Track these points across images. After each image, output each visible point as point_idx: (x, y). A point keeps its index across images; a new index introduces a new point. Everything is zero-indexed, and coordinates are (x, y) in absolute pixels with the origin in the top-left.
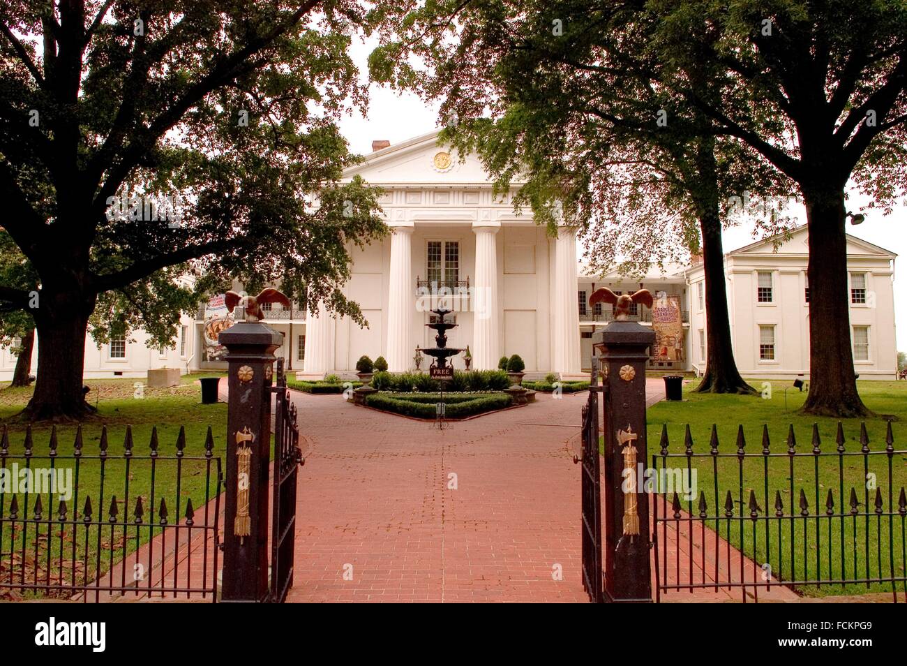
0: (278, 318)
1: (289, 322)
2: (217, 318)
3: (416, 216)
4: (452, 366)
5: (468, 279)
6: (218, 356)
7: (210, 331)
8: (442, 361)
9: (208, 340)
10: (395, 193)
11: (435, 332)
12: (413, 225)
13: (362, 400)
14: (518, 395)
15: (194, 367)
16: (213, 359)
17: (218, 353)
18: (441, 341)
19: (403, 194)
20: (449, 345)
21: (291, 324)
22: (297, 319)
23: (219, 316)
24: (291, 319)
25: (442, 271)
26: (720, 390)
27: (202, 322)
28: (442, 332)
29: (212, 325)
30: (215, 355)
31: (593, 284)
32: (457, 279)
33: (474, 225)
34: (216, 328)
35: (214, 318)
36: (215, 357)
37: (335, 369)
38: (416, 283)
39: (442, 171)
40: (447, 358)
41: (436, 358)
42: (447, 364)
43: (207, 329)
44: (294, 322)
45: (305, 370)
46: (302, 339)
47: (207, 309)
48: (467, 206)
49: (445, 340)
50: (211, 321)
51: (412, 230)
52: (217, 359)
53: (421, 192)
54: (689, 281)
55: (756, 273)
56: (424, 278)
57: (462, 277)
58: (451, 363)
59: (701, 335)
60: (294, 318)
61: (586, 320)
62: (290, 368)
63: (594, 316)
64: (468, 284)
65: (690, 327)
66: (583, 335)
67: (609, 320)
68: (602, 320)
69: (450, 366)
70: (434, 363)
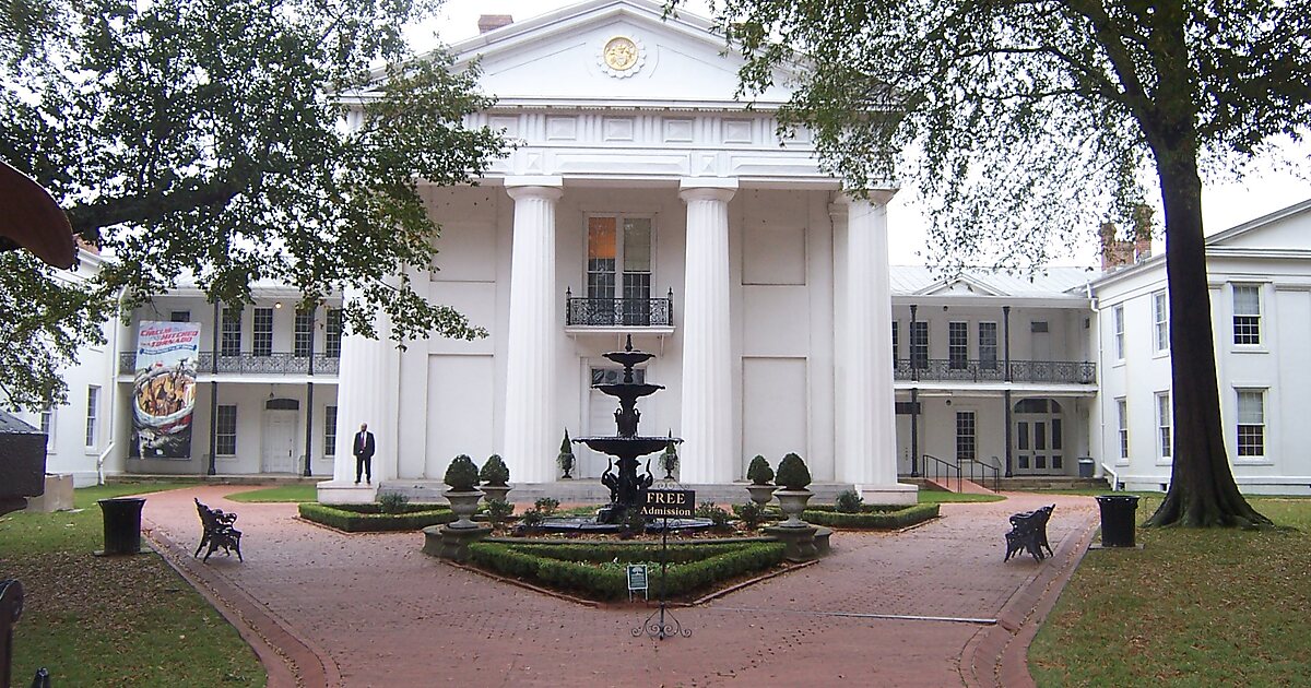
0: (285, 372)
1: (305, 379)
2: (160, 369)
3: (566, 164)
4: (651, 476)
5: (670, 293)
6: (161, 447)
7: (146, 396)
8: (628, 465)
9: (142, 414)
10: (524, 119)
11: (614, 403)
12: (560, 184)
13: (456, 551)
14: (798, 539)
15: (113, 470)
16: (150, 452)
17: (161, 441)
18: (628, 420)
19: (541, 120)
20: (644, 431)
21: (310, 385)
22: (323, 372)
23: (166, 366)
24: (311, 373)
25: (616, 277)
26: (1200, 521)
27: (131, 379)
28: (628, 402)
29: (150, 385)
30: (154, 444)
31: (913, 308)
32: (647, 297)
33: (683, 185)
34: (158, 391)
35: (156, 370)
36: (155, 449)
37: (398, 477)
38: (566, 302)
39: (620, 74)
40: (639, 459)
41: (615, 458)
42: (640, 471)
43: (140, 391)
44: (315, 380)
45: (337, 478)
46: (332, 412)
47: (142, 352)
48: (670, 145)
49: (636, 419)
50: (149, 375)
51: (559, 195)
52: (159, 452)
53: (576, 117)
54: (1097, 303)
55: (1229, 288)
56: (579, 291)
57: (658, 291)
58: (648, 470)
59: (1120, 408)
60: (317, 372)
61: (903, 379)
62: (308, 473)
63: (914, 372)
64: (670, 305)
65: (1099, 393)
66: (901, 408)
67: (944, 379)
68: (931, 379)
69: (647, 475)
70: (610, 468)
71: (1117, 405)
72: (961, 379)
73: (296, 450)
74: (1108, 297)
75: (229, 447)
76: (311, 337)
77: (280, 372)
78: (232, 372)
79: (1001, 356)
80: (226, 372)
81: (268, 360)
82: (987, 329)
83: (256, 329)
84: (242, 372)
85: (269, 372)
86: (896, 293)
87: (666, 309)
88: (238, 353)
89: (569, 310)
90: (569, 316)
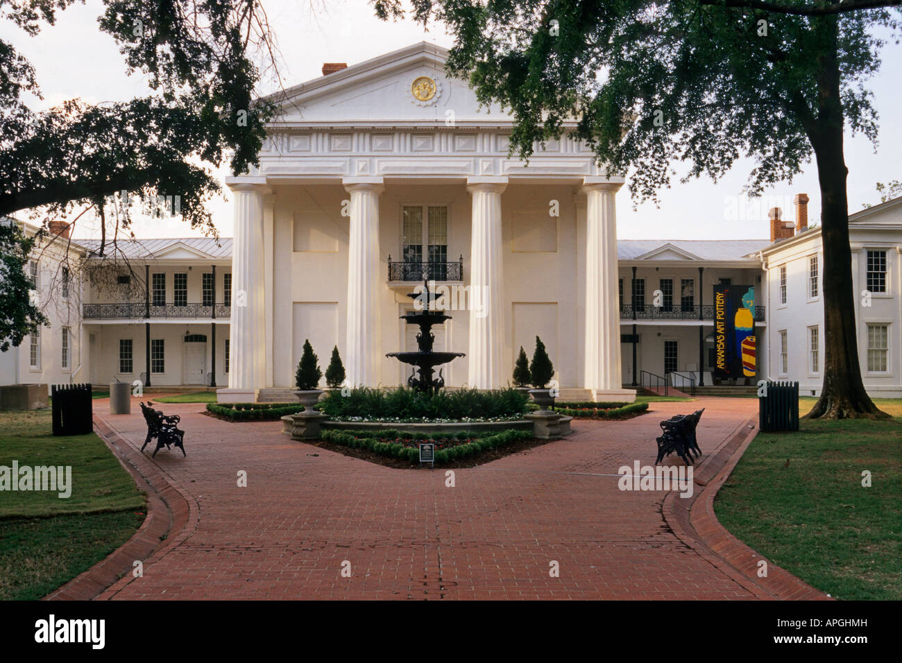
0: (196, 316)
1: (210, 321)
3: (386, 168)
4: (443, 380)
5: (461, 258)
8: (426, 372)
10: (355, 137)
11: (416, 329)
12: (382, 182)
14: (547, 423)
18: (426, 340)
19: (368, 136)
20: (436, 348)
21: (214, 325)
22: (221, 316)
24: (214, 317)
25: (423, 247)
27: (91, 322)
28: (426, 328)
31: (634, 269)
32: (445, 261)
33: (469, 182)
37: (274, 386)
38: (388, 265)
39: (423, 103)
40: (434, 367)
41: (418, 368)
42: (435, 376)
44: (217, 321)
45: (230, 386)
46: (228, 344)
48: (459, 154)
49: (431, 340)
51: (382, 190)
53: (392, 134)
54: (767, 265)
55: (864, 252)
56: (397, 257)
57: (452, 257)
58: (440, 376)
59: (782, 338)
60: (218, 316)
61: (626, 318)
62: (213, 384)
63: (635, 313)
64: (461, 267)
65: (768, 328)
66: (625, 339)
67: (656, 318)
68: (646, 318)
69: (440, 379)
70: (414, 375)
71: (780, 336)
72: (668, 318)
73: (206, 369)
74: (775, 260)
75: (160, 368)
76: (214, 293)
77: (193, 316)
78: (160, 316)
79: (696, 302)
80: (156, 316)
81: (184, 308)
82: (686, 283)
83: (176, 287)
84: (166, 316)
85: (185, 316)
86: (621, 259)
87: (458, 270)
88: (164, 304)
89: (390, 271)
90: (390, 275)
